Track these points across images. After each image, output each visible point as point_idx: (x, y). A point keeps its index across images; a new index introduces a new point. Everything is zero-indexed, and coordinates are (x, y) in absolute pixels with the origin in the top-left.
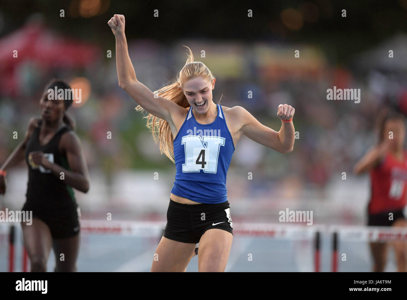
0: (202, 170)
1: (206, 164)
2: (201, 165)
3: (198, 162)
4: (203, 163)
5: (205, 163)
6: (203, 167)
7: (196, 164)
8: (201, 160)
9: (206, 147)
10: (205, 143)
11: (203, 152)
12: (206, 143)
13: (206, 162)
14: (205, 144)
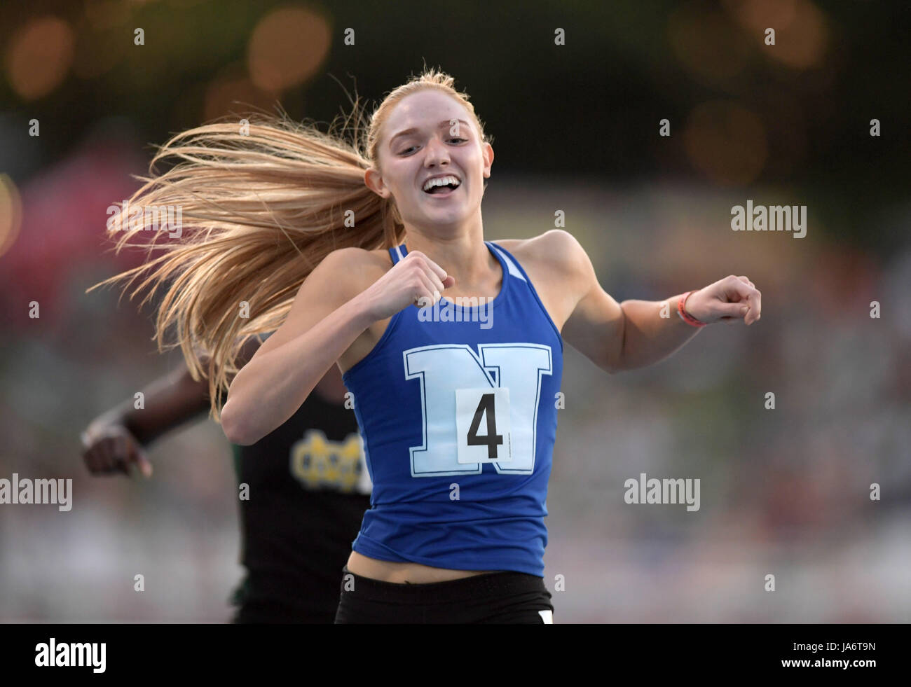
0: (491, 465)
1: (502, 443)
2: (486, 447)
3: (473, 439)
4: (493, 441)
5: (499, 440)
6: (493, 454)
7: (469, 444)
8: (483, 431)
9: (496, 385)
10: (492, 370)
11: (487, 403)
12: (496, 370)
13: (501, 437)
14: (493, 374)
